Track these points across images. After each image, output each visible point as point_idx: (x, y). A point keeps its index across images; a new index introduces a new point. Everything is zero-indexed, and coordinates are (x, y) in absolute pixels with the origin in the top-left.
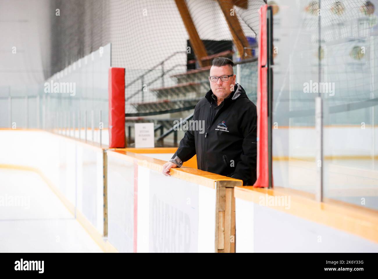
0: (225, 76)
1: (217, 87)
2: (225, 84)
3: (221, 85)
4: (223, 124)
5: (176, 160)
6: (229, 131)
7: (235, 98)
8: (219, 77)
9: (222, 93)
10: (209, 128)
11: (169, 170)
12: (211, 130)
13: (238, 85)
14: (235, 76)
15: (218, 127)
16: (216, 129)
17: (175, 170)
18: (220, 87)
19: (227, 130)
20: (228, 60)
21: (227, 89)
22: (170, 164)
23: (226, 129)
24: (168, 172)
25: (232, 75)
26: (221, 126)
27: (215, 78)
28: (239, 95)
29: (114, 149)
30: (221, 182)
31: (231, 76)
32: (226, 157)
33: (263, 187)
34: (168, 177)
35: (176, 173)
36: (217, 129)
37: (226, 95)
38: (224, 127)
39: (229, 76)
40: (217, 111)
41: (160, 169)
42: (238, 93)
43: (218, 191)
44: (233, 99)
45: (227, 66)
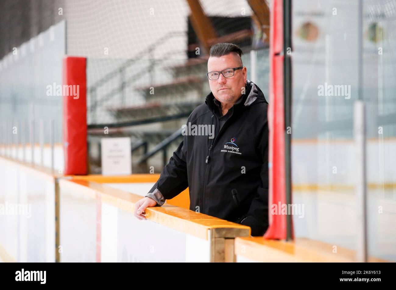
0: (229, 70)
1: (218, 87)
2: (229, 82)
3: (224, 83)
4: (232, 142)
5: (155, 195)
6: (241, 154)
7: (249, 102)
8: (221, 72)
9: (227, 95)
10: (212, 149)
11: (145, 210)
12: (215, 151)
13: (252, 84)
14: (245, 69)
15: (225, 147)
16: (221, 151)
17: (152, 210)
18: (224, 87)
19: (239, 152)
20: (231, 46)
21: (233, 89)
22: (146, 201)
23: (237, 149)
24: (143, 213)
25: (240, 68)
26: (230, 145)
27: (216, 74)
28: (254, 99)
29: (70, 177)
30: (218, 230)
31: (238, 69)
32: (237, 192)
33: (278, 239)
34: (144, 221)
35: (154, 214)
36: (223, 151)
37: (233, 97)
38: (235, 146)
39: (234, 69)
40: (223, 123)
41: (132, 208)
42: (253, 96)
43: (214, 244)
44: (246, 104)
45: (231, 55)
